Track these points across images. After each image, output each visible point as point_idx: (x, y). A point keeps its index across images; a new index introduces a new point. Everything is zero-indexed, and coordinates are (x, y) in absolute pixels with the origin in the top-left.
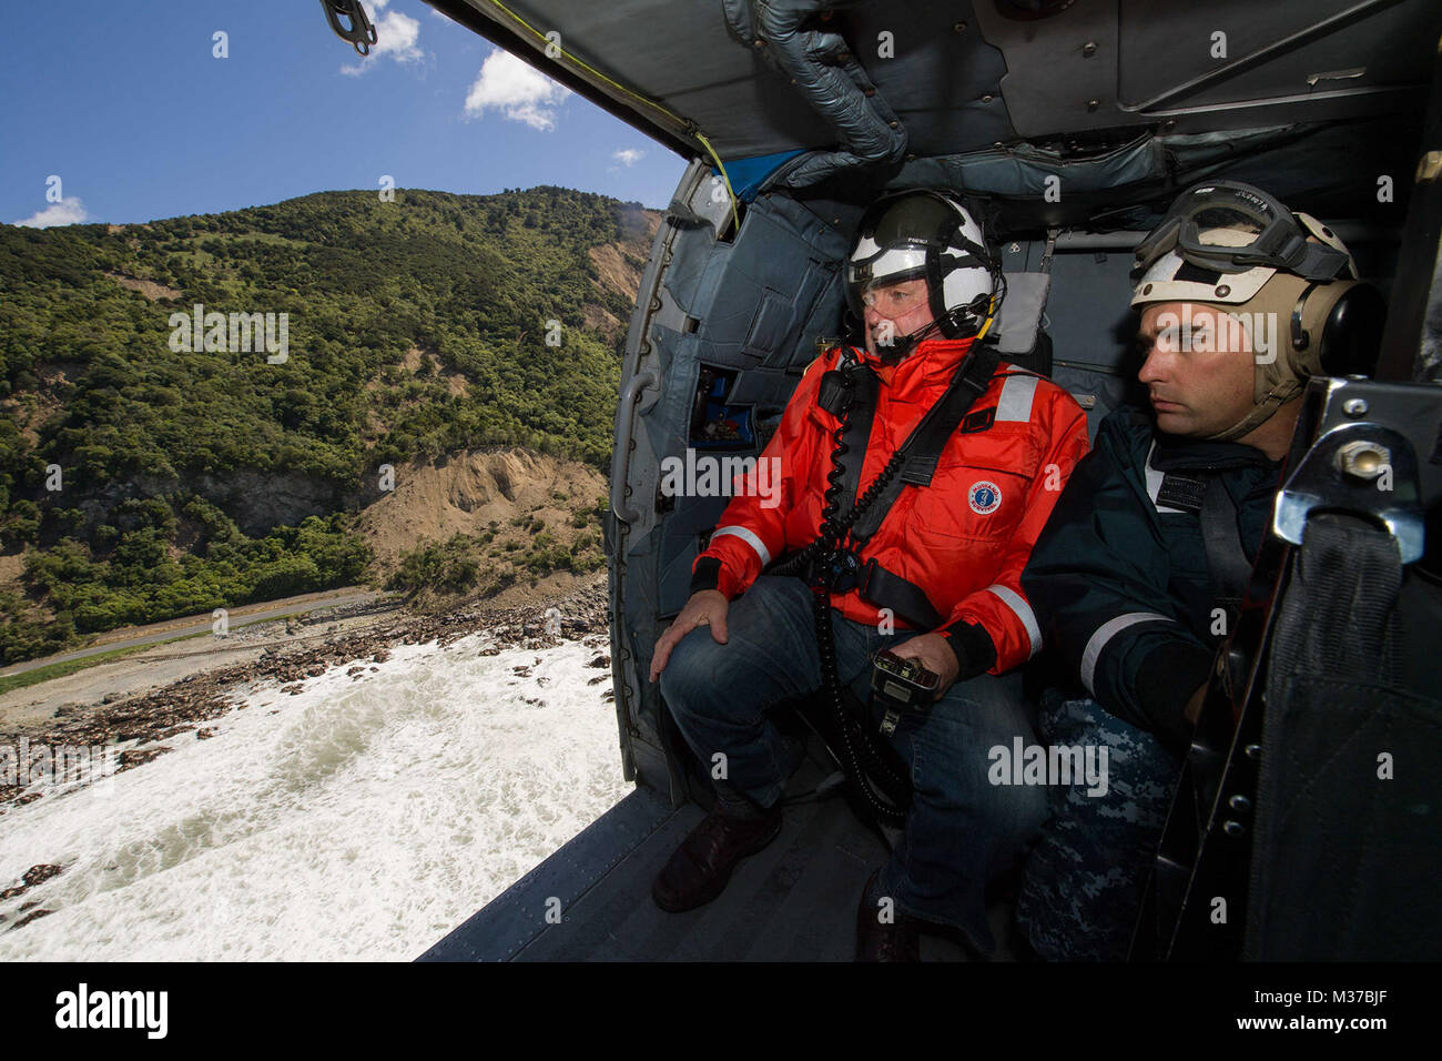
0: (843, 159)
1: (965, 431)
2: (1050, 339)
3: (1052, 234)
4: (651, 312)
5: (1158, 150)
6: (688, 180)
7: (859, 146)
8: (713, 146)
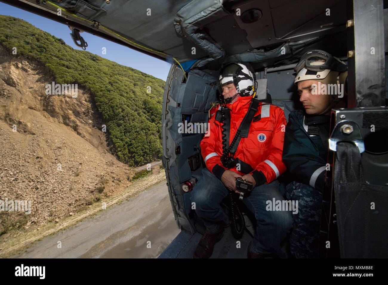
0: (210, 59)
1: (254, 121)
2: (270, 95)
3: (266, 69)
4: (167, 103)
5: (288, 47)
6: (172, 69)
7: (214, 56)
8: (177, 60)
